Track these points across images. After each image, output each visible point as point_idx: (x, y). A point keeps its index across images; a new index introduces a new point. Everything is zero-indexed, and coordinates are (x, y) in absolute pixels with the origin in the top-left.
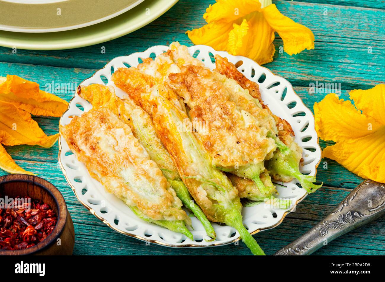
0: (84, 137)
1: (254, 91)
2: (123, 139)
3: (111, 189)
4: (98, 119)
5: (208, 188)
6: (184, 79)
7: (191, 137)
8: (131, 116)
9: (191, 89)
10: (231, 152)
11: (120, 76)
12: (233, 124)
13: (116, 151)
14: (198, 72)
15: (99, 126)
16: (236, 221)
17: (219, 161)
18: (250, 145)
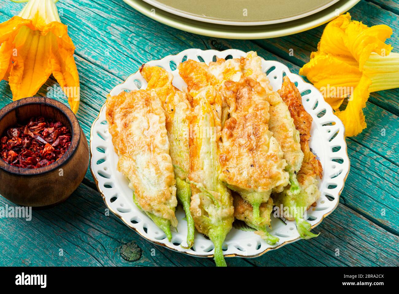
0: (123, 112)
1: (304, 123)
2: (155, 126)
3: (121, 168)
4: (144, 100)
5: (204, 198)
6: (238, 90)
7: (213, 146)
8: (176, 107)
9: (240, 101)
10: (241, 172)
11: (186, 67)
12: (256, 147)
13: (144, 135)
14: (254, 87)
15: (142, 107)
16: (216, 238)
17: (226, 177)
18: (262, 172)
